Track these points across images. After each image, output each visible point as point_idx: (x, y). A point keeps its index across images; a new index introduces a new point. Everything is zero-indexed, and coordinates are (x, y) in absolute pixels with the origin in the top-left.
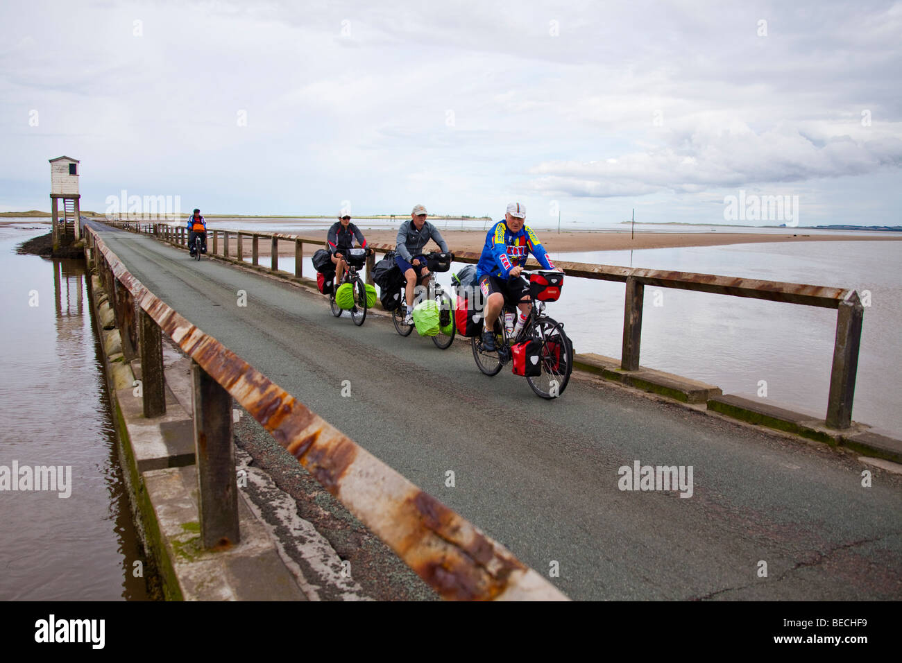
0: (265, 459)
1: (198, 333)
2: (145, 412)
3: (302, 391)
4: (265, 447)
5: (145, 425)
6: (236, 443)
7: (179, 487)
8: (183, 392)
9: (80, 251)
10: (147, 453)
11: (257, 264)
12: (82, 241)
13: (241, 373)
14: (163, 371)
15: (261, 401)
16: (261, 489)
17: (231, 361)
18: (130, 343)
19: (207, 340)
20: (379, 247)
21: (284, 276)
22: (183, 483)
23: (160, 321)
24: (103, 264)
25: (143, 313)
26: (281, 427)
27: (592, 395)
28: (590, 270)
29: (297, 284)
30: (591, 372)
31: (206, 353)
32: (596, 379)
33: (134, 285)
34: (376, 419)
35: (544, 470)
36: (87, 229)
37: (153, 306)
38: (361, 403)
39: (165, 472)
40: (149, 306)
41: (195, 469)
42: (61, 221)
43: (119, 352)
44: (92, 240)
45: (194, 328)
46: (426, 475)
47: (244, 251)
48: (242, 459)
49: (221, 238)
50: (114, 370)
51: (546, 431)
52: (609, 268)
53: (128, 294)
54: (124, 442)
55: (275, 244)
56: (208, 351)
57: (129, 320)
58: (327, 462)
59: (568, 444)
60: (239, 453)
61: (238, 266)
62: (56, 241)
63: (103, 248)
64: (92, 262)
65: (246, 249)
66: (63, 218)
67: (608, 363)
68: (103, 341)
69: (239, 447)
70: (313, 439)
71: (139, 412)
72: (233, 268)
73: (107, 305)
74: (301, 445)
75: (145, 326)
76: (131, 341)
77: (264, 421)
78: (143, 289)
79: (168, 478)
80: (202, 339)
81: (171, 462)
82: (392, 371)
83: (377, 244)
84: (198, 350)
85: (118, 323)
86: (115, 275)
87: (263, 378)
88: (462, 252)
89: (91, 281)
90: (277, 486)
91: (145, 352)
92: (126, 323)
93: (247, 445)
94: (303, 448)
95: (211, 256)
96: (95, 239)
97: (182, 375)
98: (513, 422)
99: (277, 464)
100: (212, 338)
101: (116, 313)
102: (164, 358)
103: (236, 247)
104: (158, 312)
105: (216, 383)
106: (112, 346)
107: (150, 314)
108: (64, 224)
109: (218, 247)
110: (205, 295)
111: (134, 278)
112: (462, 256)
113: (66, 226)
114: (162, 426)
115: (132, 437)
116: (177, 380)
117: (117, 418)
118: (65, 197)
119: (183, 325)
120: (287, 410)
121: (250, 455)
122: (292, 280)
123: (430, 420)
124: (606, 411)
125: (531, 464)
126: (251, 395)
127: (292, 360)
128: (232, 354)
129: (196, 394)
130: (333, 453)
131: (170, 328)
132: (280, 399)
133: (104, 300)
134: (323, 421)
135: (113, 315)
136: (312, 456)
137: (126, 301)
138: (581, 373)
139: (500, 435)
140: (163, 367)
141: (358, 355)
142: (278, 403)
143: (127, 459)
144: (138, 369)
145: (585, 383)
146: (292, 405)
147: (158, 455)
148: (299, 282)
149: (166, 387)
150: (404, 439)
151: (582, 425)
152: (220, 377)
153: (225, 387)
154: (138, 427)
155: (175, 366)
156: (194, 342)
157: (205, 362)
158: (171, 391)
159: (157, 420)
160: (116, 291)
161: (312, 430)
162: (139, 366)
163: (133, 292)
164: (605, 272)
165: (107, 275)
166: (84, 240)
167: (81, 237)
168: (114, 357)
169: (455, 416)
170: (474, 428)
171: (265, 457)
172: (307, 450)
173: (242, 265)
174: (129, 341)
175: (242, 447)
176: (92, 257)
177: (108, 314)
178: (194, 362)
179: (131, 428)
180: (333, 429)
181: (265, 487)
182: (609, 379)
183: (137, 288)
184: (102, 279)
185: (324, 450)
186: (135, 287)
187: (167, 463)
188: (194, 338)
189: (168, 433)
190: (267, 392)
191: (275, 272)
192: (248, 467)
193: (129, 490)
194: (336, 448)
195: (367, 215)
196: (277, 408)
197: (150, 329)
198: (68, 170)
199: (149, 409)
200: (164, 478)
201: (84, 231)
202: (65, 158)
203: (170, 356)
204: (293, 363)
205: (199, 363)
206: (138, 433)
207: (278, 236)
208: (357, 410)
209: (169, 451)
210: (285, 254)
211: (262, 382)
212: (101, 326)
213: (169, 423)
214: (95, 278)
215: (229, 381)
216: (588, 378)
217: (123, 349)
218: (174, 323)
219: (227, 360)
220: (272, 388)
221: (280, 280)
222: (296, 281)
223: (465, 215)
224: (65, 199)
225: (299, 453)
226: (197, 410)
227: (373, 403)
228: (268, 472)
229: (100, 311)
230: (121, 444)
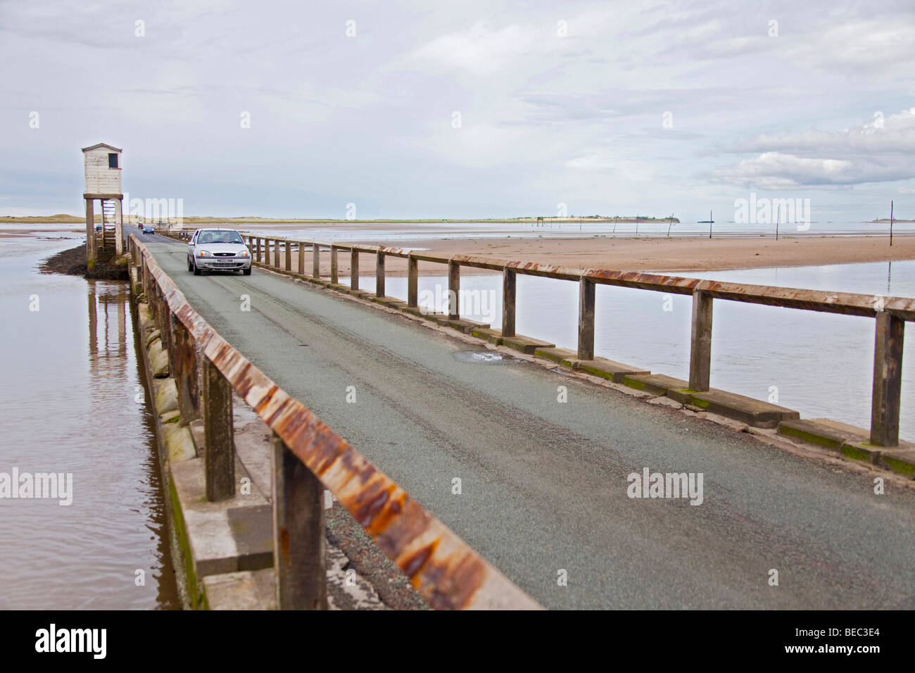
0: (365, 561)
1: (280, 395)
2: (208, 492)
3: (415, 466)
4: (366, 545)
5: (207, 511)
6: (328, 538)
7: (251, 599)
8: (259, 466)
9: (123, 270)
10: (209, 551)
11: (357, 289)
12: (125, 256)
13: (337, 453)
14: (232, 439)
15: (362, 494)
16: (358, 603)
17: (324, 437)
18: (189, 398)
19: (293, 405)
20: (520, 266)
21: (392, 305)
22: (256, 593)
23: (231, 375)
24: (154, 289)
25: (208, 363)
26: (388, 531)
27: (825, 481)
28: (821, 300)
29: (410, 316)
30: (824, 447)
31: (292, 423)
32: (832, 458)
33: (195, 324)
34: (516, 508)
35: (752, 590)
36: (132, 241)
37: (222, 354)
38: (495, 484)
39: (232, 577)
40: (216, 354)
41: (272, 575)
42: (98, 229)
43: (174, 409)
44: (139, 257)
45: (275, 389)
46: (584, 590)
47: (339, 269)
48: (335, 560)
49: (309, 253)
50: (168, 434)
51: (756, 532)
52: (850, 297)
53: (187, 335)
54: (178, 534)
55: (381, 262)
56: (293, 421)
57: (188, 368)
58: (446, 585)
59: (790, 553)
60: (331, 551)
61: (332, 291)
62: (91, 256)
63: (155, 268)
64: (139, 286)
65: (342, 266)
66: (101, 225)
67: (850, 434)
68: (153, 394)
69: (331, 543)
70: (428, 551)
71: (200, 494)
72: (326, 294)
73: (159, 344)
74: (412, 560)
75: (210, 380)
76: (191, 395)
77: (366, 522)
78: (208, 330)
79: (237, 586)
80: (285, 404)
81: (242, 563)
82: (538, 439)
83: (519, 263)
84: (280, 419)
85: (174, 369)
86: (171, 308)
87: (365, 463)
88: (635, 274)
89: (137, 311)
90: (381, 599)
91: (209, 414)
92: (184, 372)
93: (341, 540)
94: (416, 564)
95: (296, 276)
96: (143, 255)
97: (256, 442)
98: (708, 517)
99: (382, 568)
100: (298, 403)
101: (171, 356)
102: (235, 418)
103: (330, 263)
104: (228, 363)
105: (303, 465)
106: (165, 402)
107: (218, 364)
108: (102, 232)
109: (306, 263)
110: (287, 331)
111: (196, 314)
112: (635, 280)
113: (105, 237)
114: (230, 513)
115: (191, 529)
116: (251, 449)
117: (171, 500)
118: (104, 199)
119: (262, 383)
120: (396, 509)
121: (346, 555)
122: (404, 311)
123: (590, 510)
124: (848, 505)
125: (734, 581)
126: (348, 486)
127: (403, 422)
128: (326, 427)
129: (277, 478)
130: (455, 572)
131: (243, 387)
132: (386, 494)
133: (156, 338)
134: (443, 528)
135: (167, 358)
136: (428, 575)
137: (186, 343)
138: (809, 448)
139: (687, 535)
140: (233, 430)
141: (492, 415)
142: (384, 498)
143: (183, 557)
144: (199, 434)
145: (815, 462)
146: (403, 503)
147: (224, 554)
148: (412, 313)
149: (236, 459)
150: (554, 537)
151: (810, 526)
152: (308, 458)
153: (316, 471)
154: (200, 514)
155: (248, 430)
156: (275, 408)
157: (289, 436)
158: (243, 465)
159: (223, 504)
160: (172, 330)
161: (427, 539)
162: (200, 429)
163: (194, 333)
164: (844, 302)
165: (159, 306)
166: (128, 255)
167: (125, 250)
168: (167, 416)
169: (624, 505)
170: (651, 525)
171: (365, 557)
172: (421, 567)
173: (336, 289)
174: (188, 397)
175: (334, 543)
176: (139, 279)
177: (159, 357)
178: (275, 435)
179: (189, 515)
180: (455, 539)
181: (364, 601)
182: (852, 457)
183: (200, 328)
184: (153, 310)
185: (443, 568)
186: (198, 326)
187: (235, 564)
188: (276, 402)
189: (238, 522)
190: (371, 482)
191: (381, 299)
192: (342, 572)
193: (184, 599)
194: (460, 565)
195: (506, 218)
196: (382, 506)
197: (216, 383)
198: (107, 161)
199: (213, 490)
200: (232, 586)
201: (128, 243)
202: (102, 145)
203: (242, 415)
204: (405, 426)
205: (282, 436)
206: (198, 523)
207: (385, 250)
208: (490, 493)
209: (239, 548)
210: (394, 273)
211: (364, 468)
212: (151, 373)
213: (238, 509)
214: (143, 307)
215: (320, 465)
216: (820, 456)
217: (180, 406)
218: (249, 381)
219: (318, 435)
220: (376, 477)
221: (388, 309)
222: (409, 312)
223: (640, 216)
224: (103, 200)
225: (410, 569)
226: (278, 498)
227: (512, 485)
228: (369, 580)
229: (150, 352)
230: (174, 536)
